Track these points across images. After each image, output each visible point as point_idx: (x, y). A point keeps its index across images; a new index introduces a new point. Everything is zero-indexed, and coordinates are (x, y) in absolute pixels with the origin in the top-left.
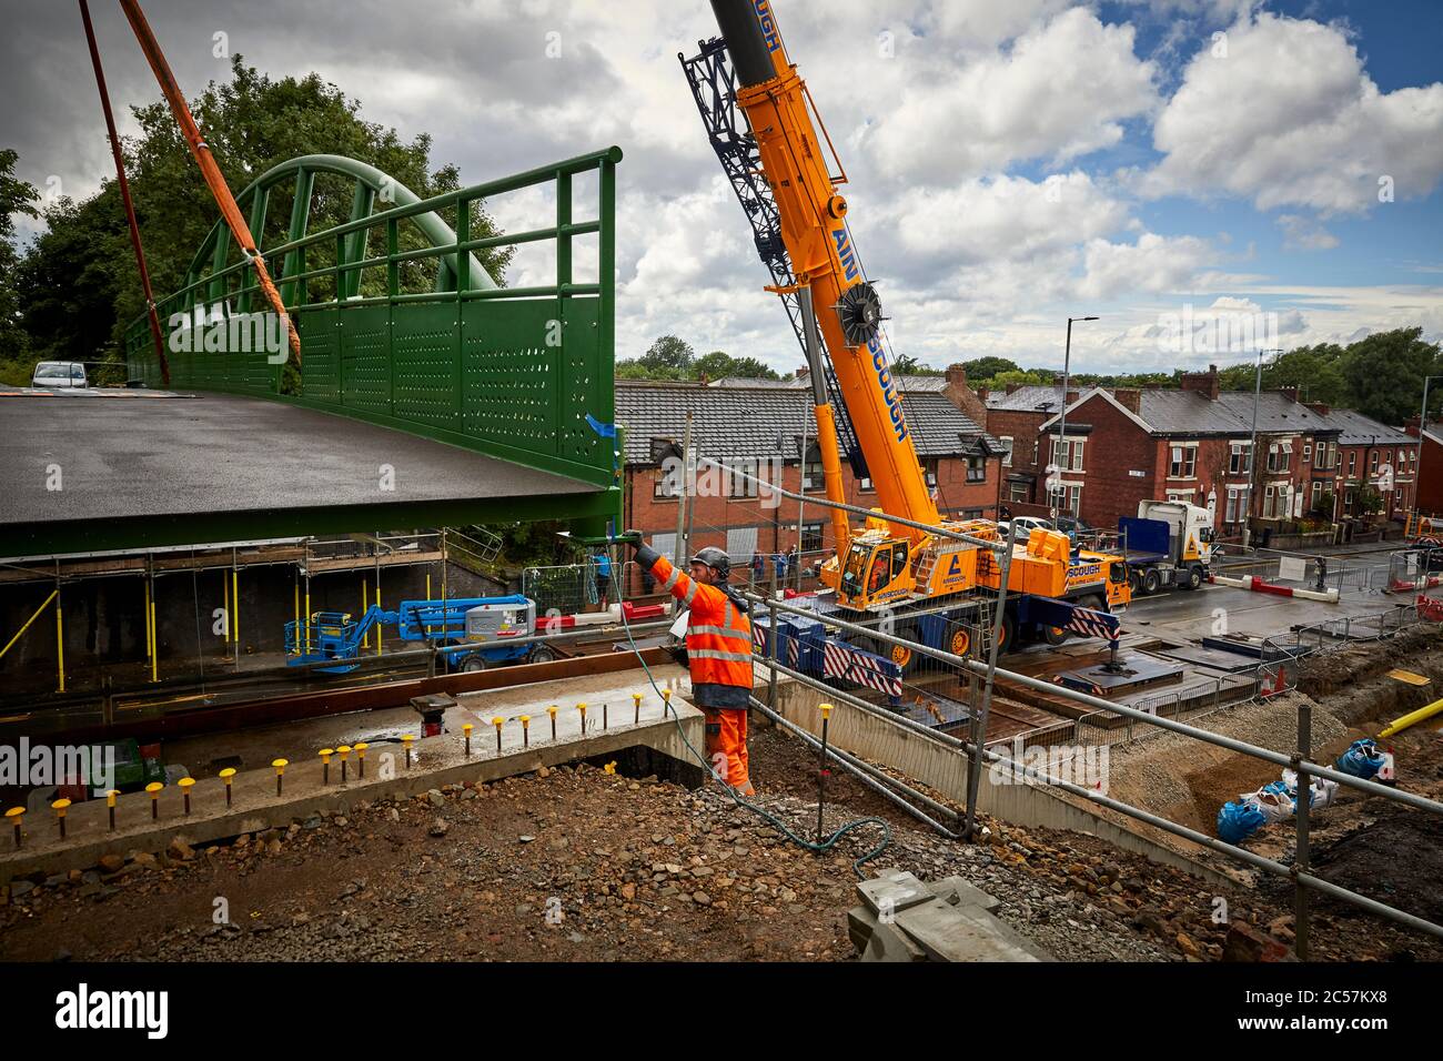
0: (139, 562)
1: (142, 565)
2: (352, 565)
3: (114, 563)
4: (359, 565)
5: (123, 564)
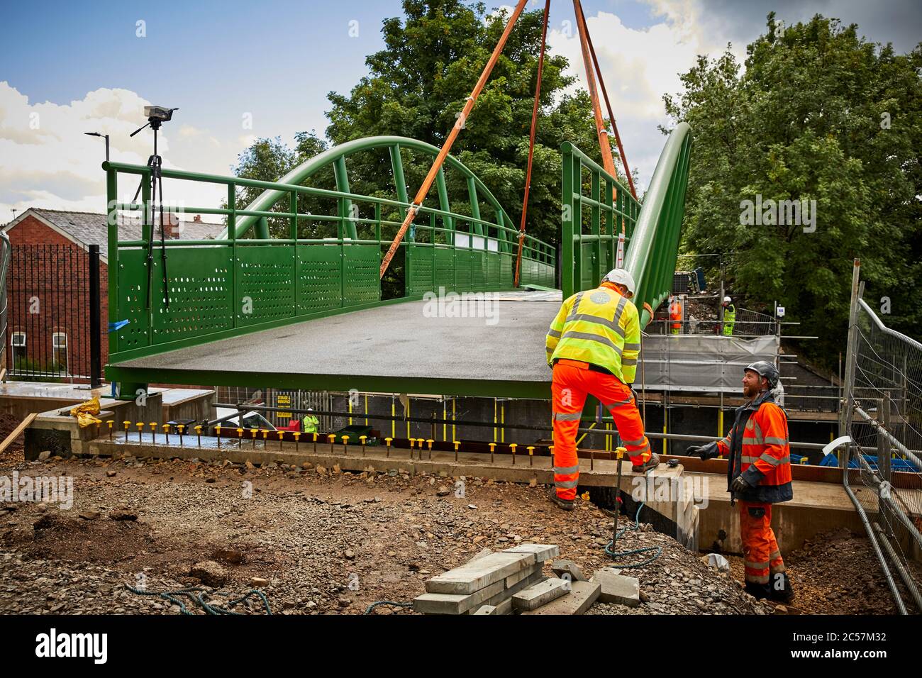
0: (657, 396)
2: (816, 418)
4: (823, 418)
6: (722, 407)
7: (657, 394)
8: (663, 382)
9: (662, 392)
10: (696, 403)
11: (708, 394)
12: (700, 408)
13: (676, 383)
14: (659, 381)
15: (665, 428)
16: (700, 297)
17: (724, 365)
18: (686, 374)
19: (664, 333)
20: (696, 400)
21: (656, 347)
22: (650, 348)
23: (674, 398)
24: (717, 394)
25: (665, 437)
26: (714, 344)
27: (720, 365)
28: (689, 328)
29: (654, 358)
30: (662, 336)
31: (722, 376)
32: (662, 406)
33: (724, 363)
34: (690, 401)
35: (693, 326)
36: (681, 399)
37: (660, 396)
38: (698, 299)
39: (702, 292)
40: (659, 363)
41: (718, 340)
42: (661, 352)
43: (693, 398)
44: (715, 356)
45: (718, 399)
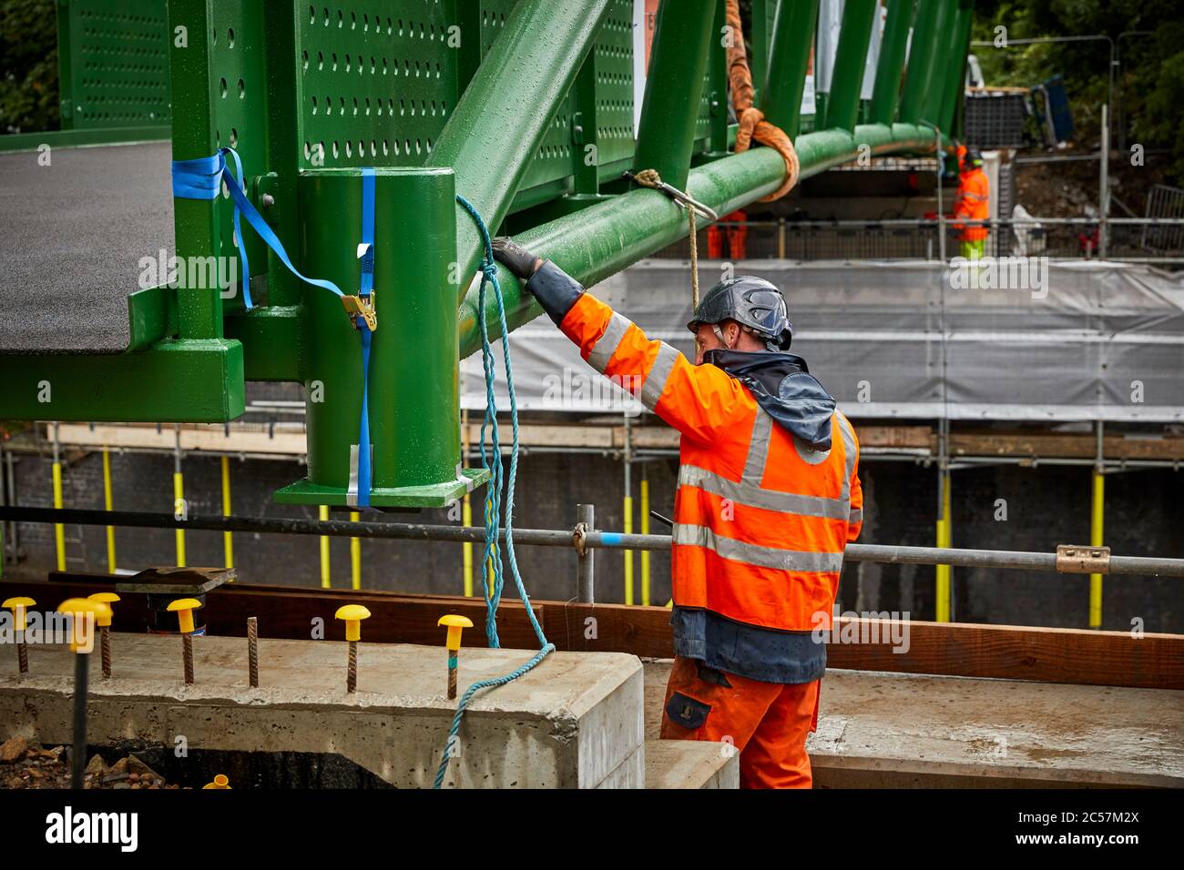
0: (918, 435)
1: (924, 441)
3: (877, 431)
5: (890, 436)
6: (1100, 463)
7: (918, 431)
8: (936, 395)
9: (933, 423)
10: (1028, 455)
11: (1065, 428)
12: (1040, 466)
13: (969, 395)
14: (925, 391)
15: (943, 528)
16: (1056, 158)
17: (1106, 344)
18: (999, 373)
19: (937, 255)
20: (1028, 444)
21: (915, 297)
22: (899, 301)
23: (966, 439)
24: (1089, 428)
25: (944, 560)
26: (1078, 285)
27: (1094, 344)
28: (1013, 239)
29: (911, 327)
30: (932, 263)
31: (1100, 374)
32: (935, 465)
33: (1106, 338)
34: (1010, 448)
35: (1020, 232)
36: (986, 443)
37: (928, 436)
38: (1049, 164)
39: (1063, 145)
40: (923, 342)
41: (1089, 272)
42: (930, 310)
43: (1022, 439)
44: (1081, 320)
45: (1090, 440)
